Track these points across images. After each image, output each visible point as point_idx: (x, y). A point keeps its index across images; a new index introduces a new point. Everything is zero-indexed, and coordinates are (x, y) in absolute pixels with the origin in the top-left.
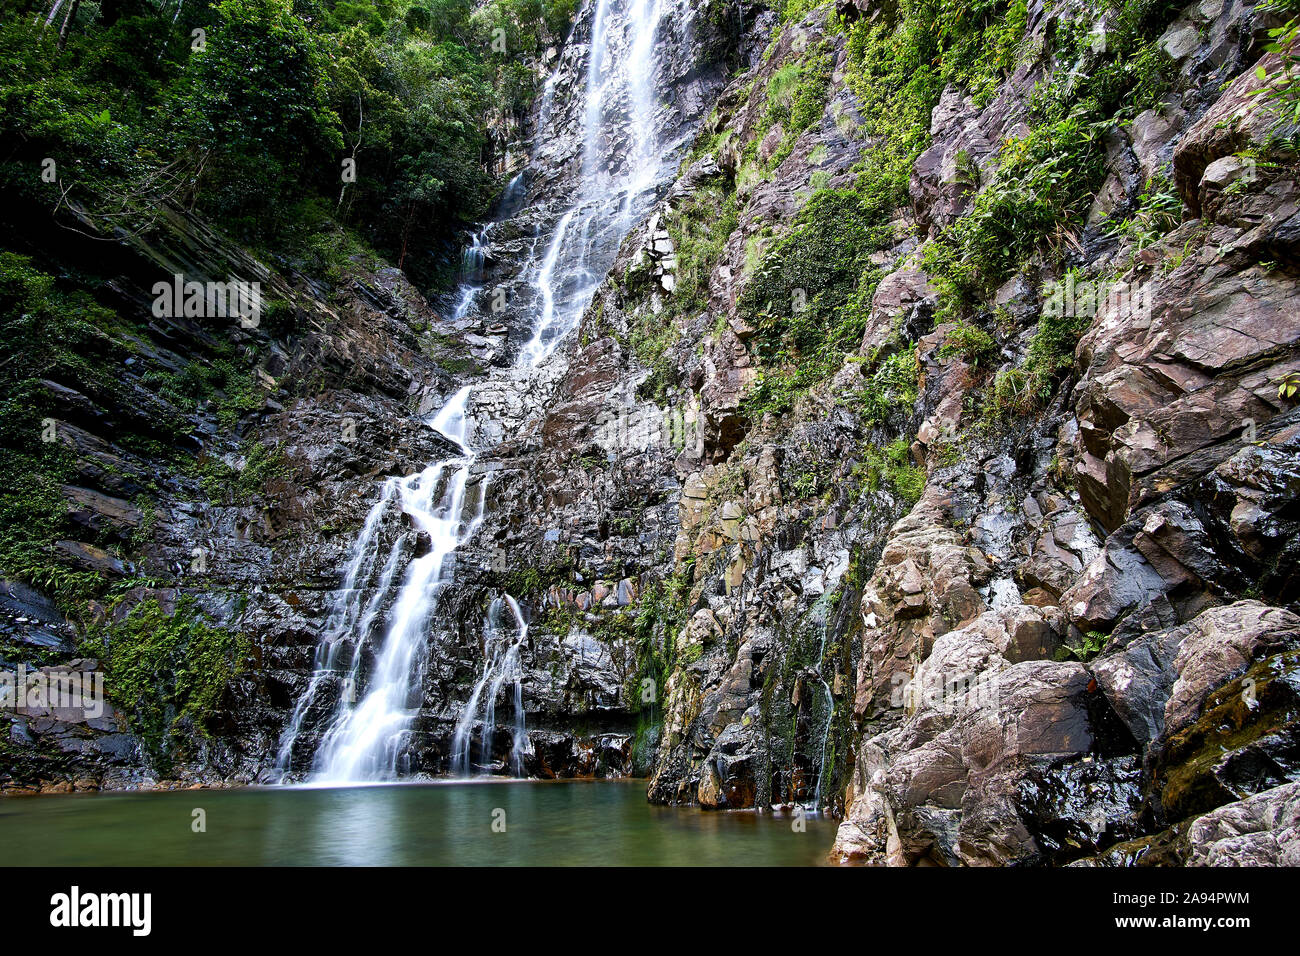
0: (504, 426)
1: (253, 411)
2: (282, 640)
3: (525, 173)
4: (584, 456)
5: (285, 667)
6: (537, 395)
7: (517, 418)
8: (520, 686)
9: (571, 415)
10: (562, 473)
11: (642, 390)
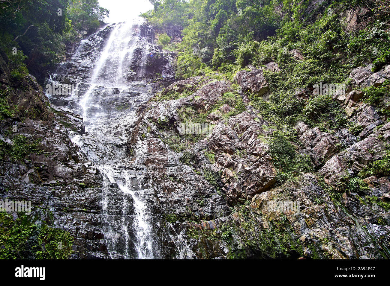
4: (169, 177)
9: (157, 161)
10: (163, 181)
11: (180, 159)
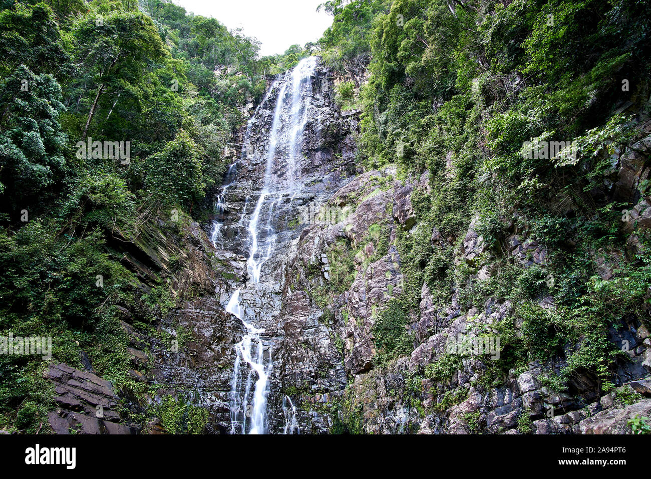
0: (255, 311)
1: (173, 308)
2: (218, 411)
3: (237, 164)
4: (303, 343)
5: (221, 420)
6: (266, 298)
7: (259, 308)
8: (299, 428)
9: (295, 324)
10: (295, 349)
11: (320, 319)
